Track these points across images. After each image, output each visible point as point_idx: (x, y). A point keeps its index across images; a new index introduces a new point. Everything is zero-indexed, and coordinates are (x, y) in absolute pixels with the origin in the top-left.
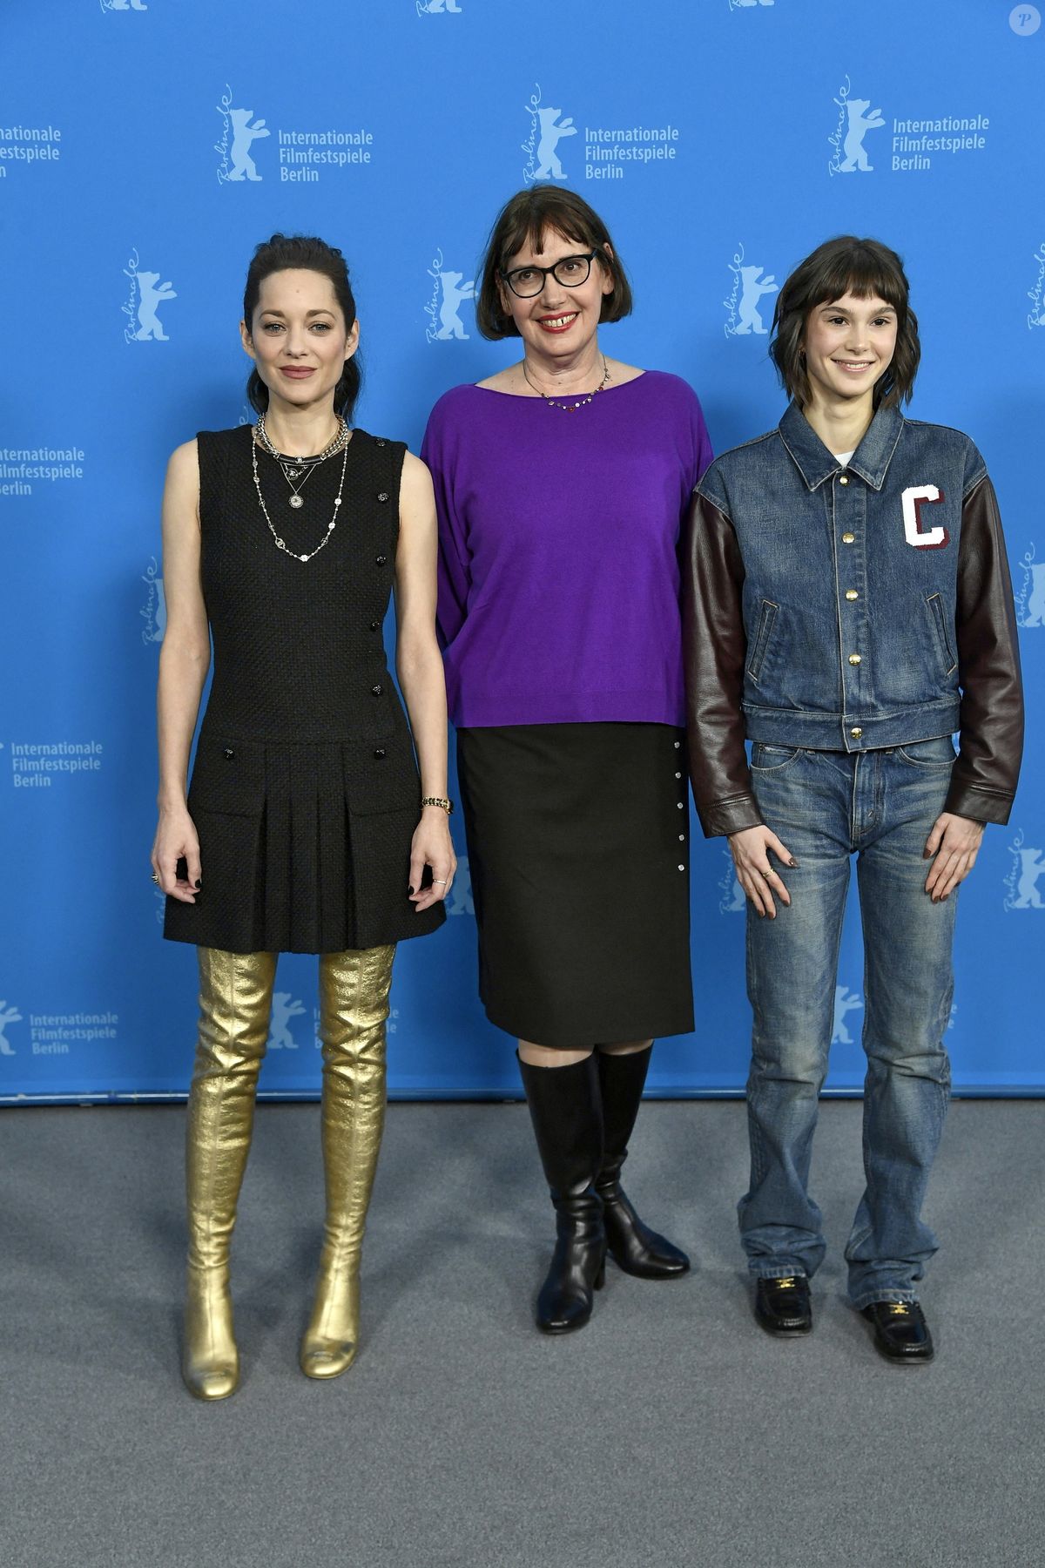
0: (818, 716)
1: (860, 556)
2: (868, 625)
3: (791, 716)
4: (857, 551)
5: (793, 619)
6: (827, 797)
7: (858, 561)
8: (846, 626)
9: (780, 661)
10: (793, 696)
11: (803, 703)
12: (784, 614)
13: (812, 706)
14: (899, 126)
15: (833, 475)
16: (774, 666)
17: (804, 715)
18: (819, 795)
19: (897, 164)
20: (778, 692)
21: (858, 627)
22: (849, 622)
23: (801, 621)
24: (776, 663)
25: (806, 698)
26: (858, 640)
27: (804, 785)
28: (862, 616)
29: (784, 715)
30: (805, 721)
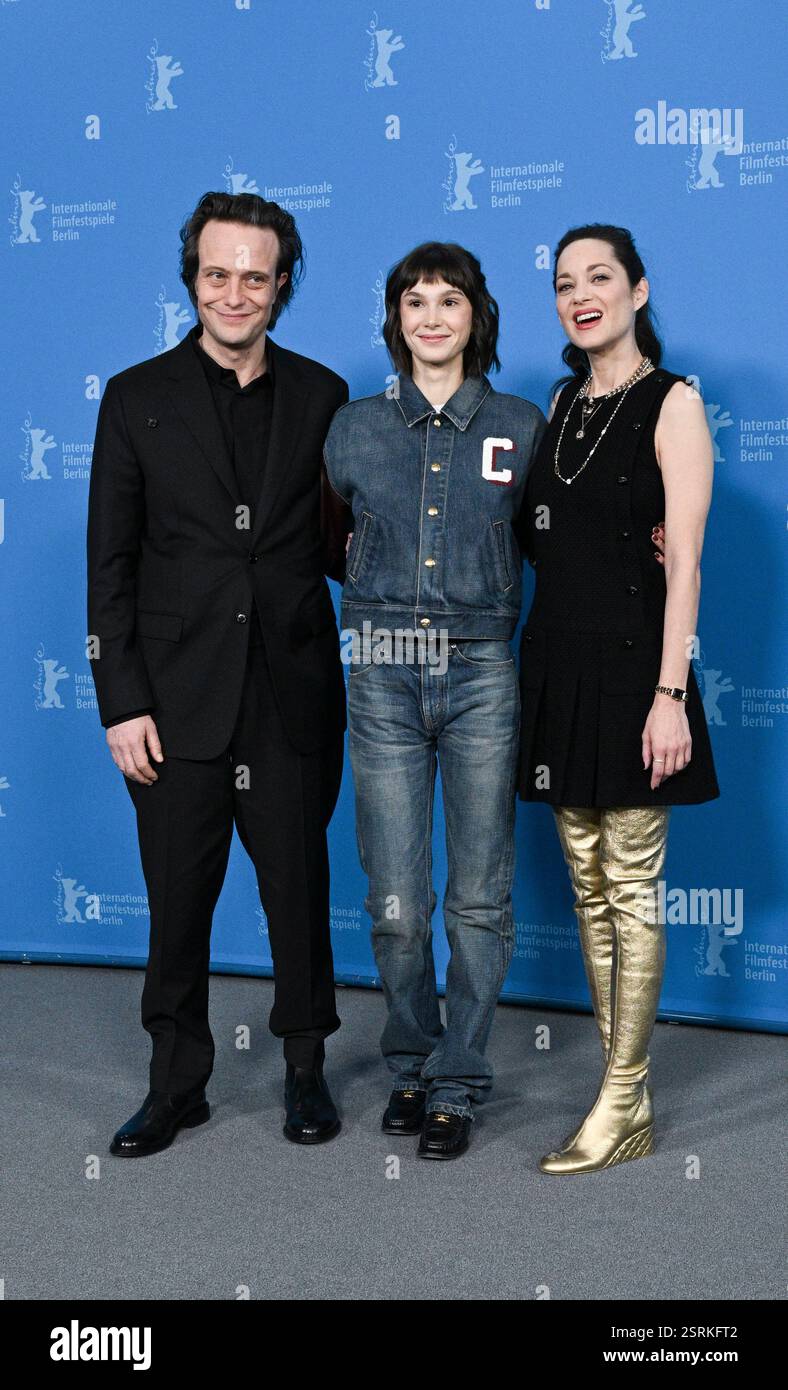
0: (398, 608)
1: (443, 482)
2: (442, 537)
3: (378, 608)
4: (442, 478)
5: (385, 529)
6: (403, 693)
7: (441, 486)
8: (425, 537)
9: (374, 563)
10: (380, 593)
11: (388, 597)
12: (378, 523)
13: (394, 600)
14: (495, 172)
15: (428, 417)
16: (369, 567)
17: (388, 607)
18: (398, 692)
19: (495, 202)
20: (370, 589)
21: (435, 537)
22: (429, 533)
23: (390, 529)
24: (371, 565)
25: (389, 593)
26: (434, 548)
27: (384, 685)
28: (438, 529)
29: (373, 608)
30: (388, 612)
